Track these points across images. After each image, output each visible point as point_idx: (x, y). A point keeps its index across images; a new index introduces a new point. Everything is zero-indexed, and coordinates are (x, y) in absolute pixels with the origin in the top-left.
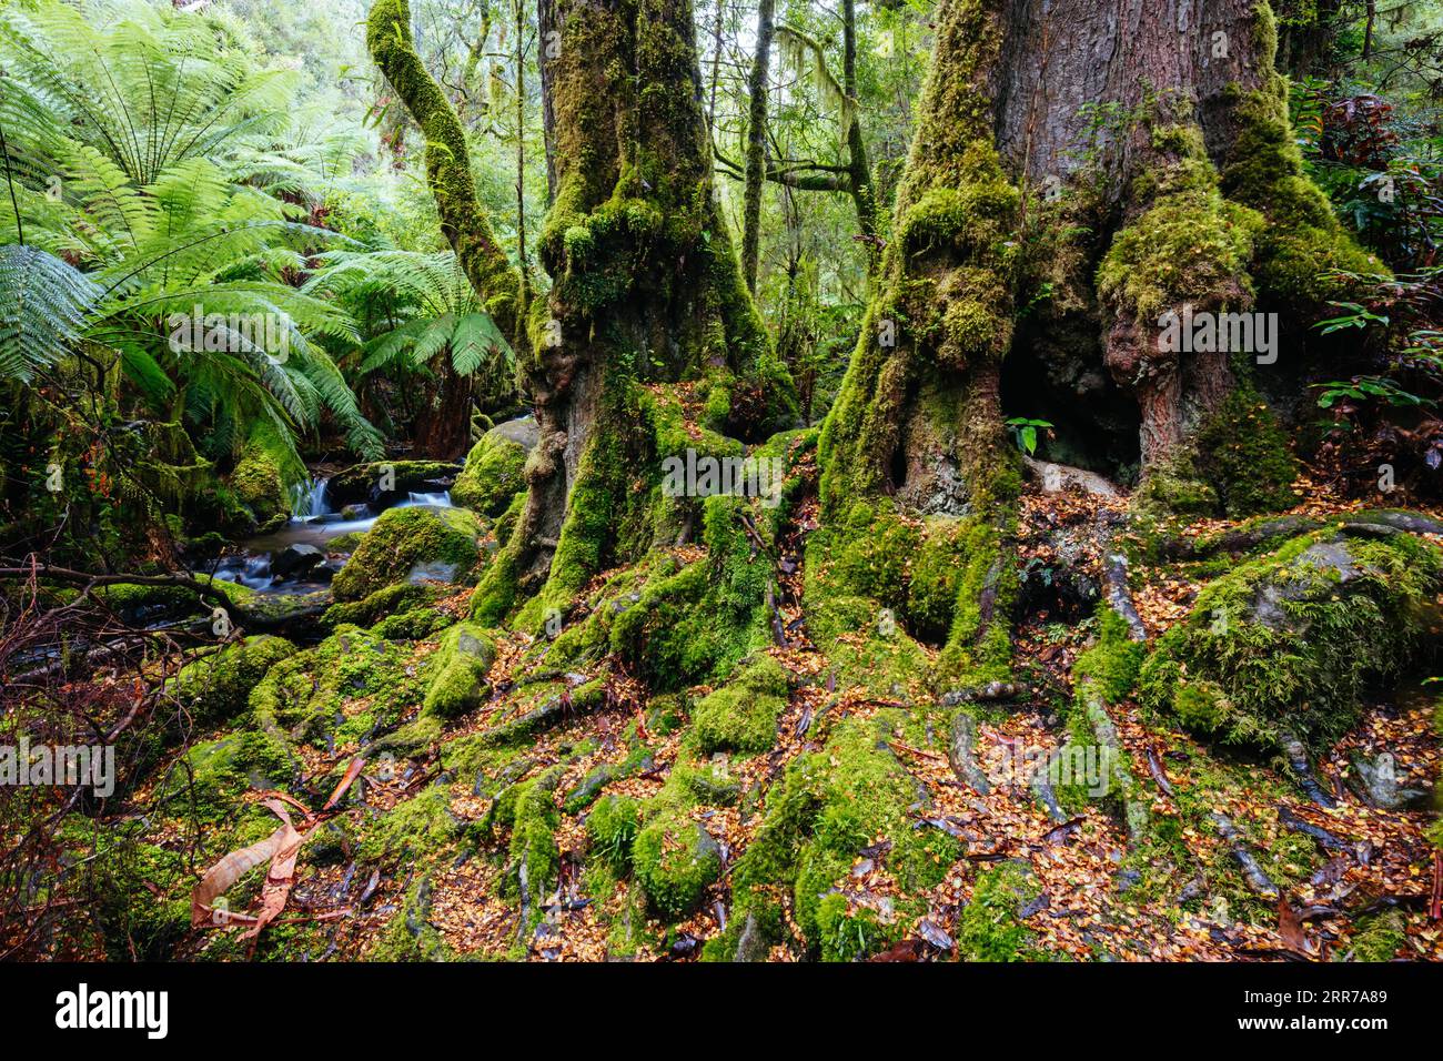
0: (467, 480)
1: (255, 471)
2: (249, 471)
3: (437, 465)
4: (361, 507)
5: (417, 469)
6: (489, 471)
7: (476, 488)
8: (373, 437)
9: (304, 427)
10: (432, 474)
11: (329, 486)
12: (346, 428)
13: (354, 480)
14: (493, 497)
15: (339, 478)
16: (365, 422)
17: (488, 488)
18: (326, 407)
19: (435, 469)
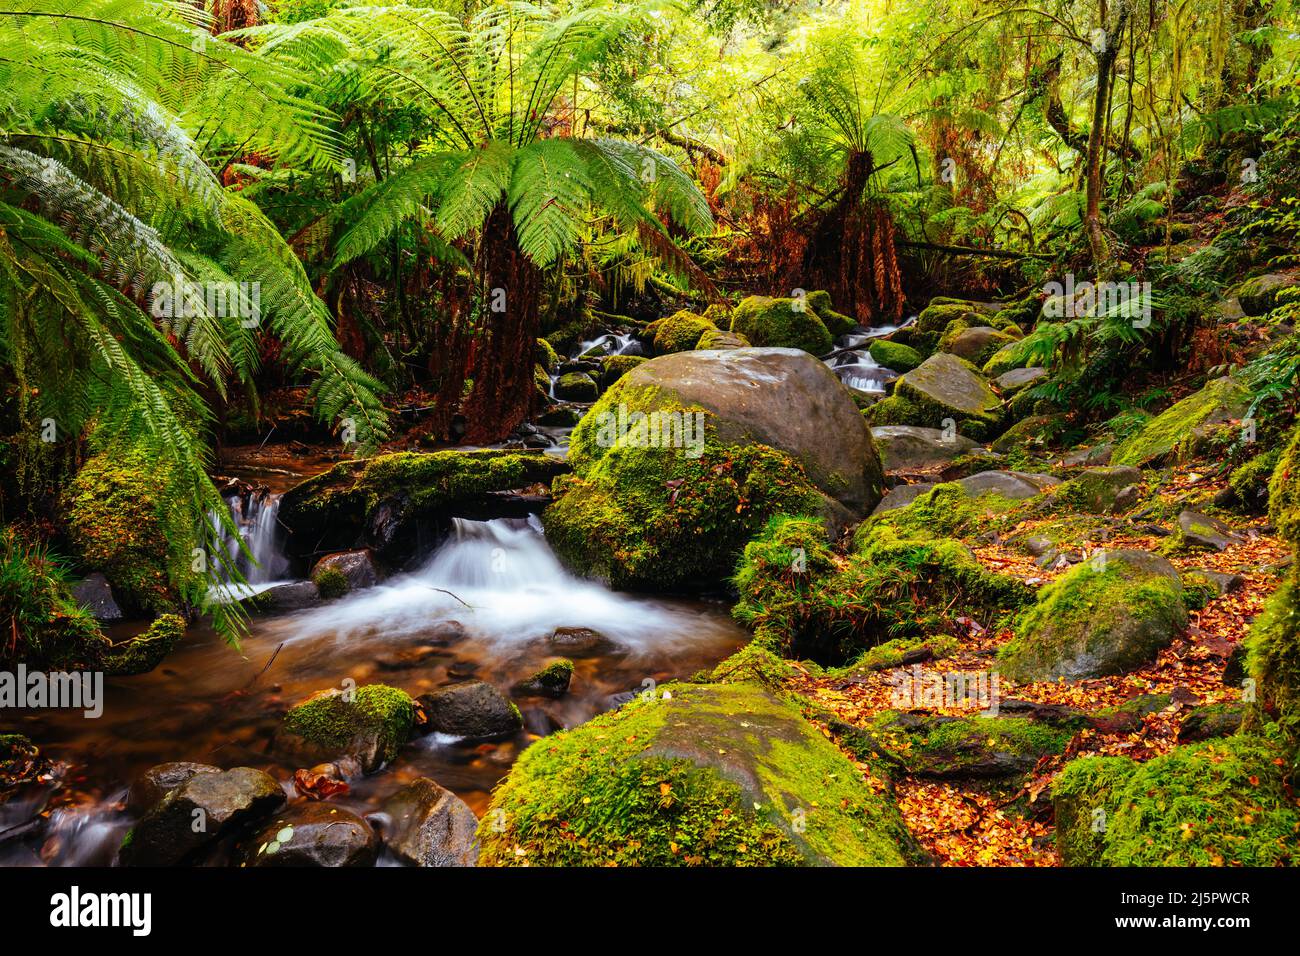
0: (588, 492)
1: (115, 486)
2: (103, 488)
3: (515, 458)
4: (356, 560)
5: (475, 469)
6: (638, 473)
7: (611, 513)
8: (365, 394)
9: (221, 386)
10: (504, 478)
11: (283, 514)
12: (308, 377)
13: (338, 497)
14: (651, 535)
15: (303, 492)
16: (347, 363)
17: (638, 514)
18: (268, 334)
19: (513, 469)
